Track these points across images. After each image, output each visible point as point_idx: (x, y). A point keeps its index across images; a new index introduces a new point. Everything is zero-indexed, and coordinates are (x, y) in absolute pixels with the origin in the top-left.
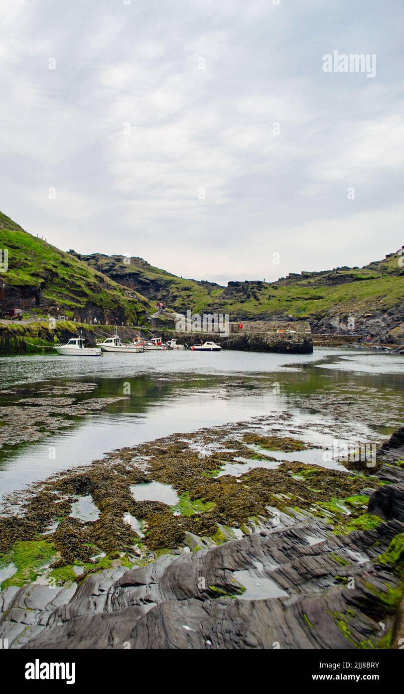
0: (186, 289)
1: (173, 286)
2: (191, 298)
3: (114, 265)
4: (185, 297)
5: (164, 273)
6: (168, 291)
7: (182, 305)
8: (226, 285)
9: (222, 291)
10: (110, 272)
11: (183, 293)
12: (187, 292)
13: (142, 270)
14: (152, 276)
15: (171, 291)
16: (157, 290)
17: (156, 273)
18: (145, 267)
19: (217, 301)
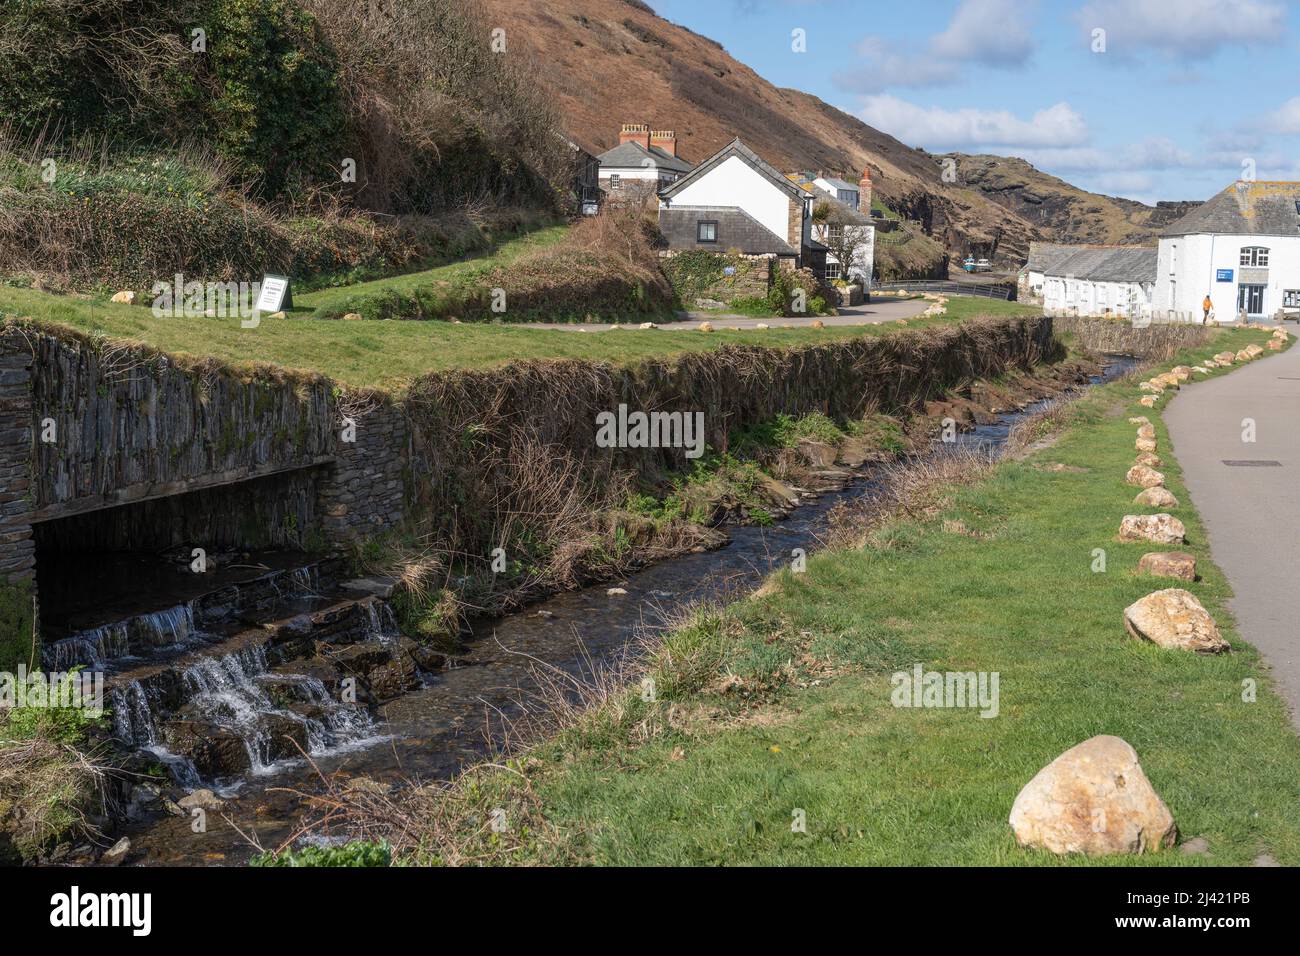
0: (1095, 211)
1: (1075, 205)
2: (1102, 224)
3: (987, 172)
4: (1093, 224)
5: (1061, 184)
6: (1068, 213)
7: (1088, 234)
8: (1155, 206)
9: (1147, 215)
10: (981, 184)
11: (1090, 217)
12: (1095, 215)
13: (1026, 180)
14: (1042, 190)
15: (1072, 213)
16: (1051, 212)
17: (1047, 184)
18: (1030, 174)
19: (1139, 230)
